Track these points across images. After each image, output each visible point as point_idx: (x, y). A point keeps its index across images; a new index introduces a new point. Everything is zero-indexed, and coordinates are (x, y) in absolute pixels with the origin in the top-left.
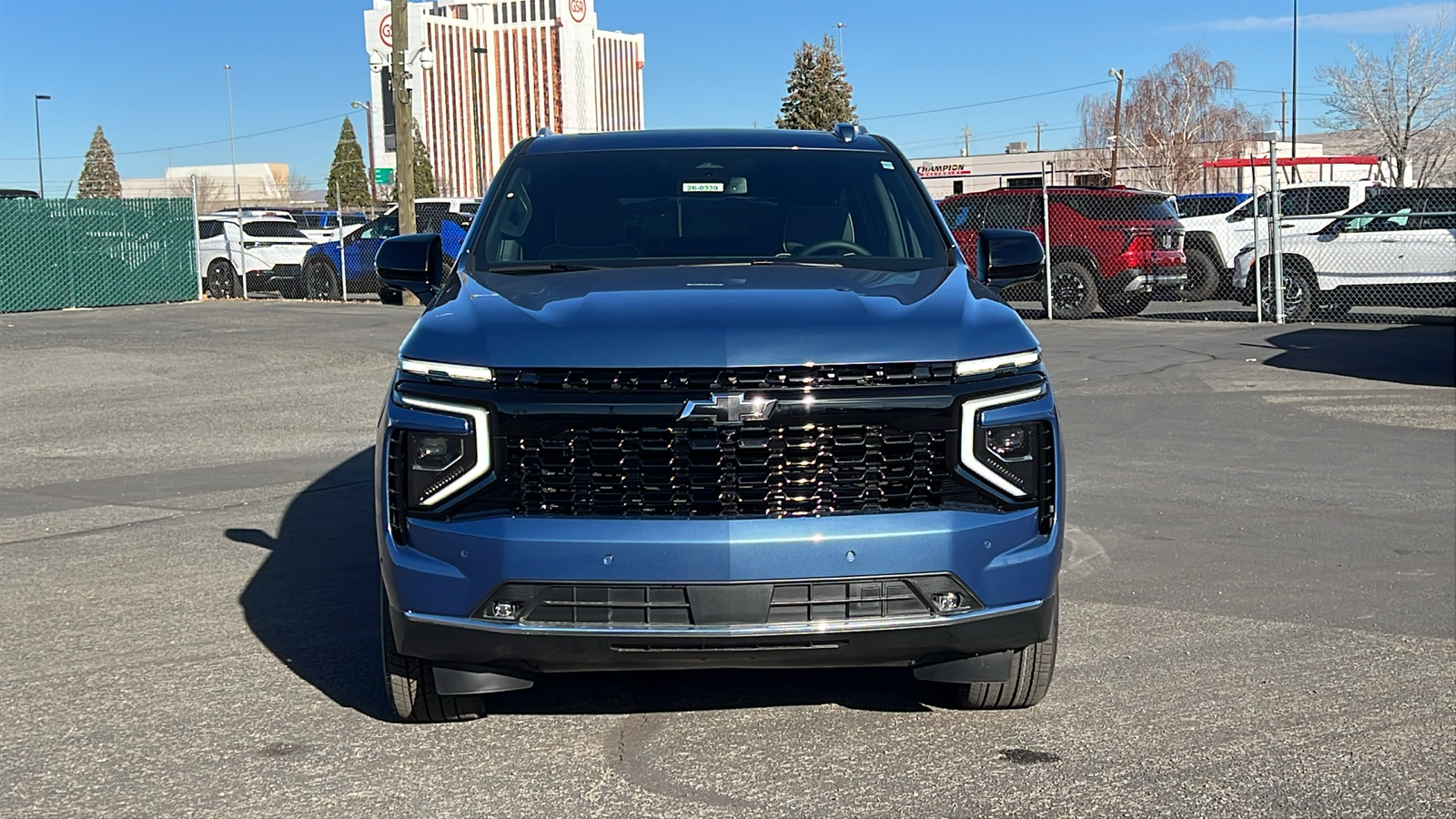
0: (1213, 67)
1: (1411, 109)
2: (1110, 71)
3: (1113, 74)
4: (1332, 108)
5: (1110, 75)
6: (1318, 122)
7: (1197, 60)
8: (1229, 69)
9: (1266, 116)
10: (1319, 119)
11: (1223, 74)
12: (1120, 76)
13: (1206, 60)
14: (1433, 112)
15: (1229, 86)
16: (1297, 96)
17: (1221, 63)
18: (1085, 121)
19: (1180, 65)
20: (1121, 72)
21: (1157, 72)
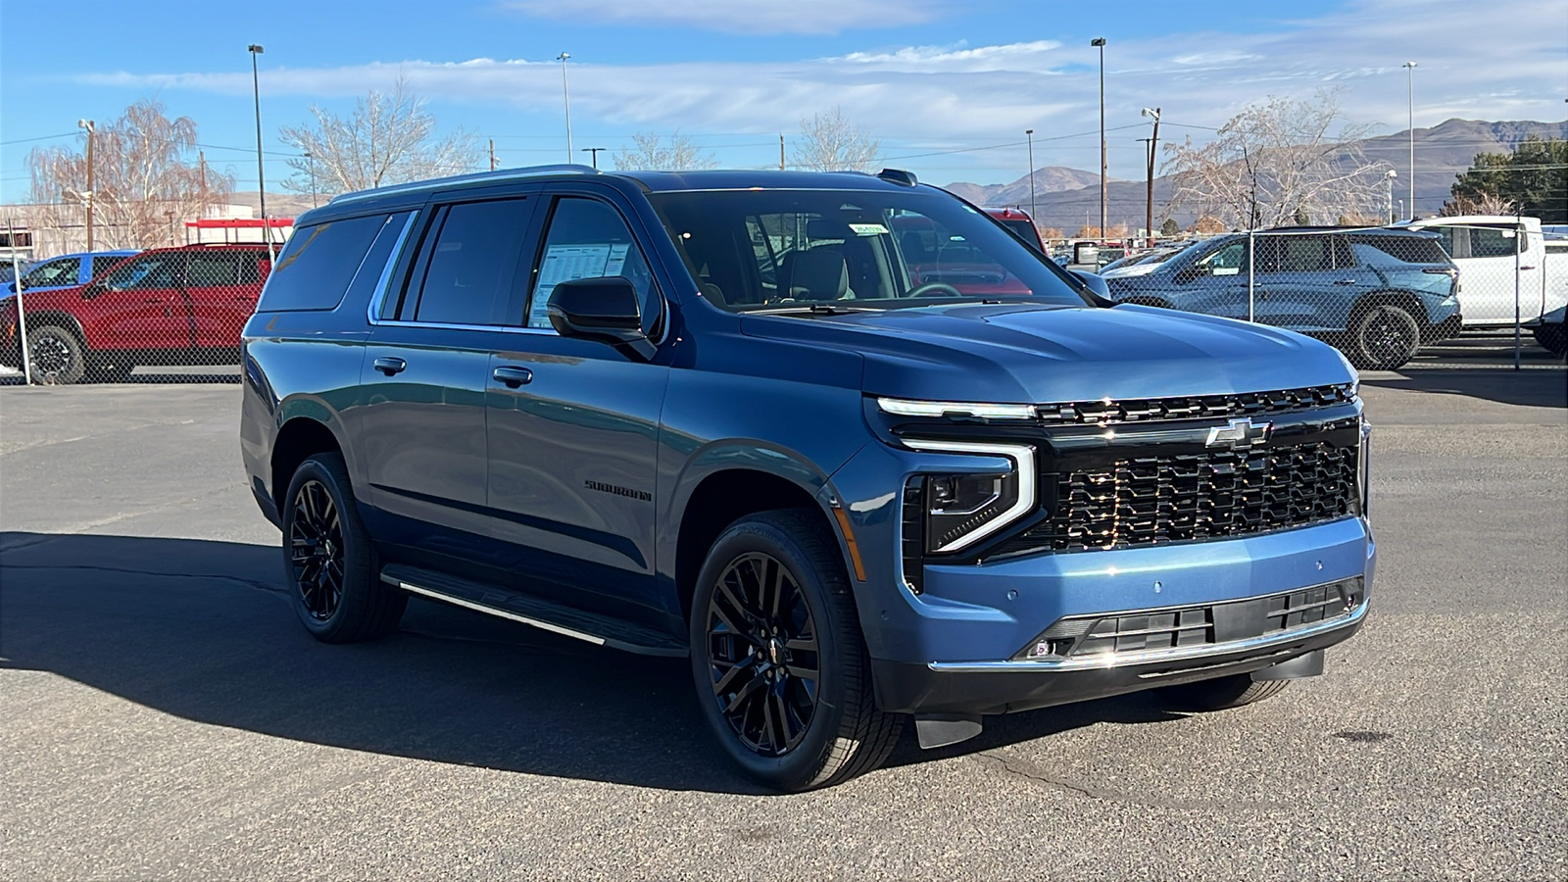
0: (172, 124)
1: (378, 175)
2: (80, 122)
3: (84, 125)
4: (297, 170)
5: (80, 126)
6: (285, 184)
7: (155, 116)
8: (189, 126)
9: (230, 176)
10: (286, 182)
11: (185, 132)
12: (91, 128)
13: (163, 116)
14: (399, 177)
15: (191, 143)
16: (263, 155)
17: (181, 119)
18: (34, 176)
19: (137, 120)
20: (92, 124)
21: (111, 126)
